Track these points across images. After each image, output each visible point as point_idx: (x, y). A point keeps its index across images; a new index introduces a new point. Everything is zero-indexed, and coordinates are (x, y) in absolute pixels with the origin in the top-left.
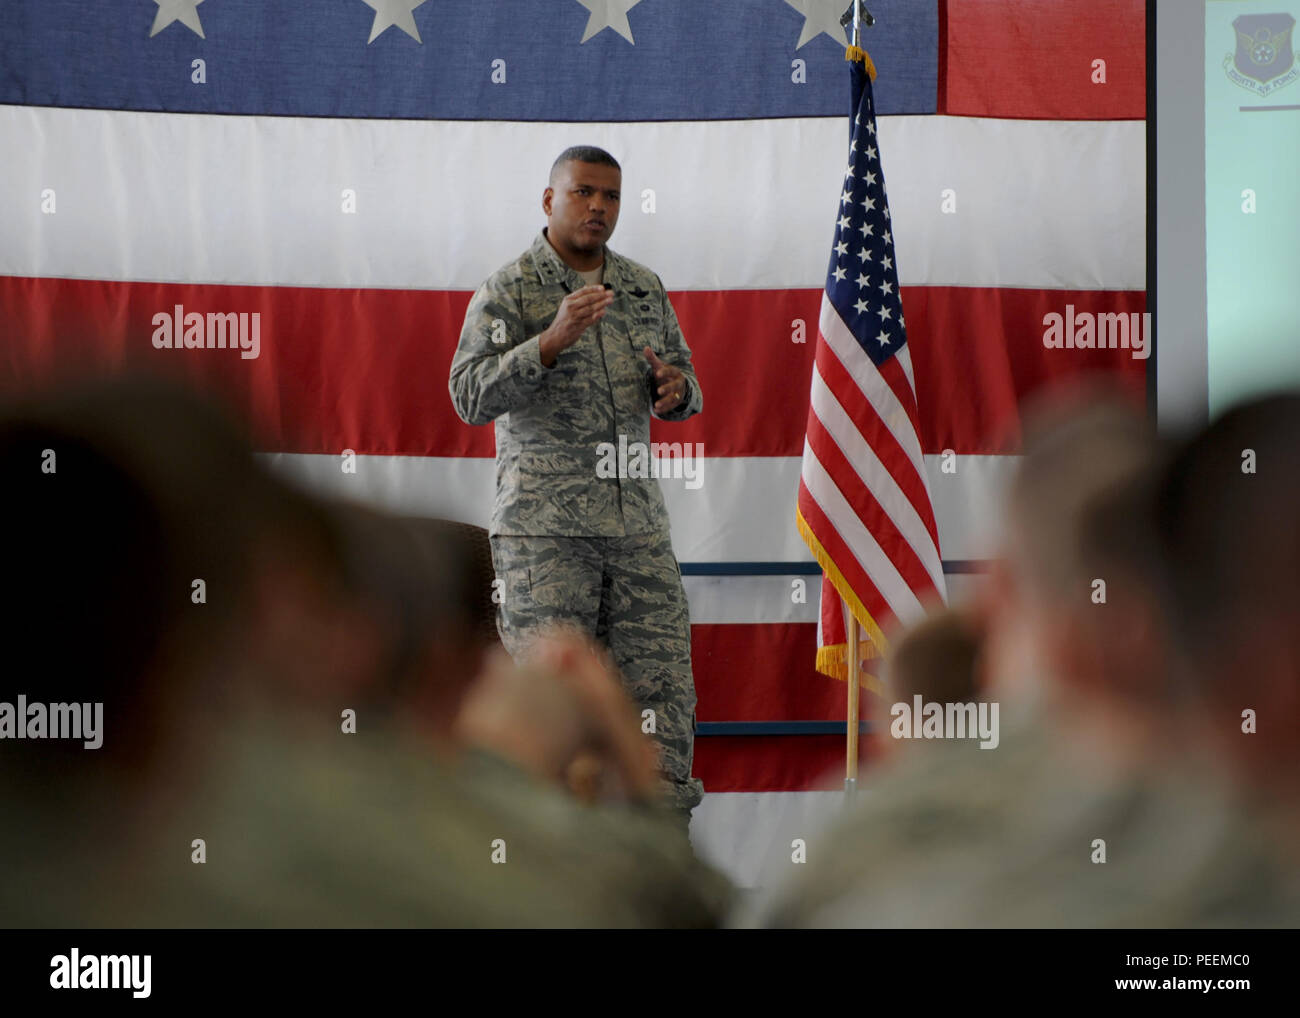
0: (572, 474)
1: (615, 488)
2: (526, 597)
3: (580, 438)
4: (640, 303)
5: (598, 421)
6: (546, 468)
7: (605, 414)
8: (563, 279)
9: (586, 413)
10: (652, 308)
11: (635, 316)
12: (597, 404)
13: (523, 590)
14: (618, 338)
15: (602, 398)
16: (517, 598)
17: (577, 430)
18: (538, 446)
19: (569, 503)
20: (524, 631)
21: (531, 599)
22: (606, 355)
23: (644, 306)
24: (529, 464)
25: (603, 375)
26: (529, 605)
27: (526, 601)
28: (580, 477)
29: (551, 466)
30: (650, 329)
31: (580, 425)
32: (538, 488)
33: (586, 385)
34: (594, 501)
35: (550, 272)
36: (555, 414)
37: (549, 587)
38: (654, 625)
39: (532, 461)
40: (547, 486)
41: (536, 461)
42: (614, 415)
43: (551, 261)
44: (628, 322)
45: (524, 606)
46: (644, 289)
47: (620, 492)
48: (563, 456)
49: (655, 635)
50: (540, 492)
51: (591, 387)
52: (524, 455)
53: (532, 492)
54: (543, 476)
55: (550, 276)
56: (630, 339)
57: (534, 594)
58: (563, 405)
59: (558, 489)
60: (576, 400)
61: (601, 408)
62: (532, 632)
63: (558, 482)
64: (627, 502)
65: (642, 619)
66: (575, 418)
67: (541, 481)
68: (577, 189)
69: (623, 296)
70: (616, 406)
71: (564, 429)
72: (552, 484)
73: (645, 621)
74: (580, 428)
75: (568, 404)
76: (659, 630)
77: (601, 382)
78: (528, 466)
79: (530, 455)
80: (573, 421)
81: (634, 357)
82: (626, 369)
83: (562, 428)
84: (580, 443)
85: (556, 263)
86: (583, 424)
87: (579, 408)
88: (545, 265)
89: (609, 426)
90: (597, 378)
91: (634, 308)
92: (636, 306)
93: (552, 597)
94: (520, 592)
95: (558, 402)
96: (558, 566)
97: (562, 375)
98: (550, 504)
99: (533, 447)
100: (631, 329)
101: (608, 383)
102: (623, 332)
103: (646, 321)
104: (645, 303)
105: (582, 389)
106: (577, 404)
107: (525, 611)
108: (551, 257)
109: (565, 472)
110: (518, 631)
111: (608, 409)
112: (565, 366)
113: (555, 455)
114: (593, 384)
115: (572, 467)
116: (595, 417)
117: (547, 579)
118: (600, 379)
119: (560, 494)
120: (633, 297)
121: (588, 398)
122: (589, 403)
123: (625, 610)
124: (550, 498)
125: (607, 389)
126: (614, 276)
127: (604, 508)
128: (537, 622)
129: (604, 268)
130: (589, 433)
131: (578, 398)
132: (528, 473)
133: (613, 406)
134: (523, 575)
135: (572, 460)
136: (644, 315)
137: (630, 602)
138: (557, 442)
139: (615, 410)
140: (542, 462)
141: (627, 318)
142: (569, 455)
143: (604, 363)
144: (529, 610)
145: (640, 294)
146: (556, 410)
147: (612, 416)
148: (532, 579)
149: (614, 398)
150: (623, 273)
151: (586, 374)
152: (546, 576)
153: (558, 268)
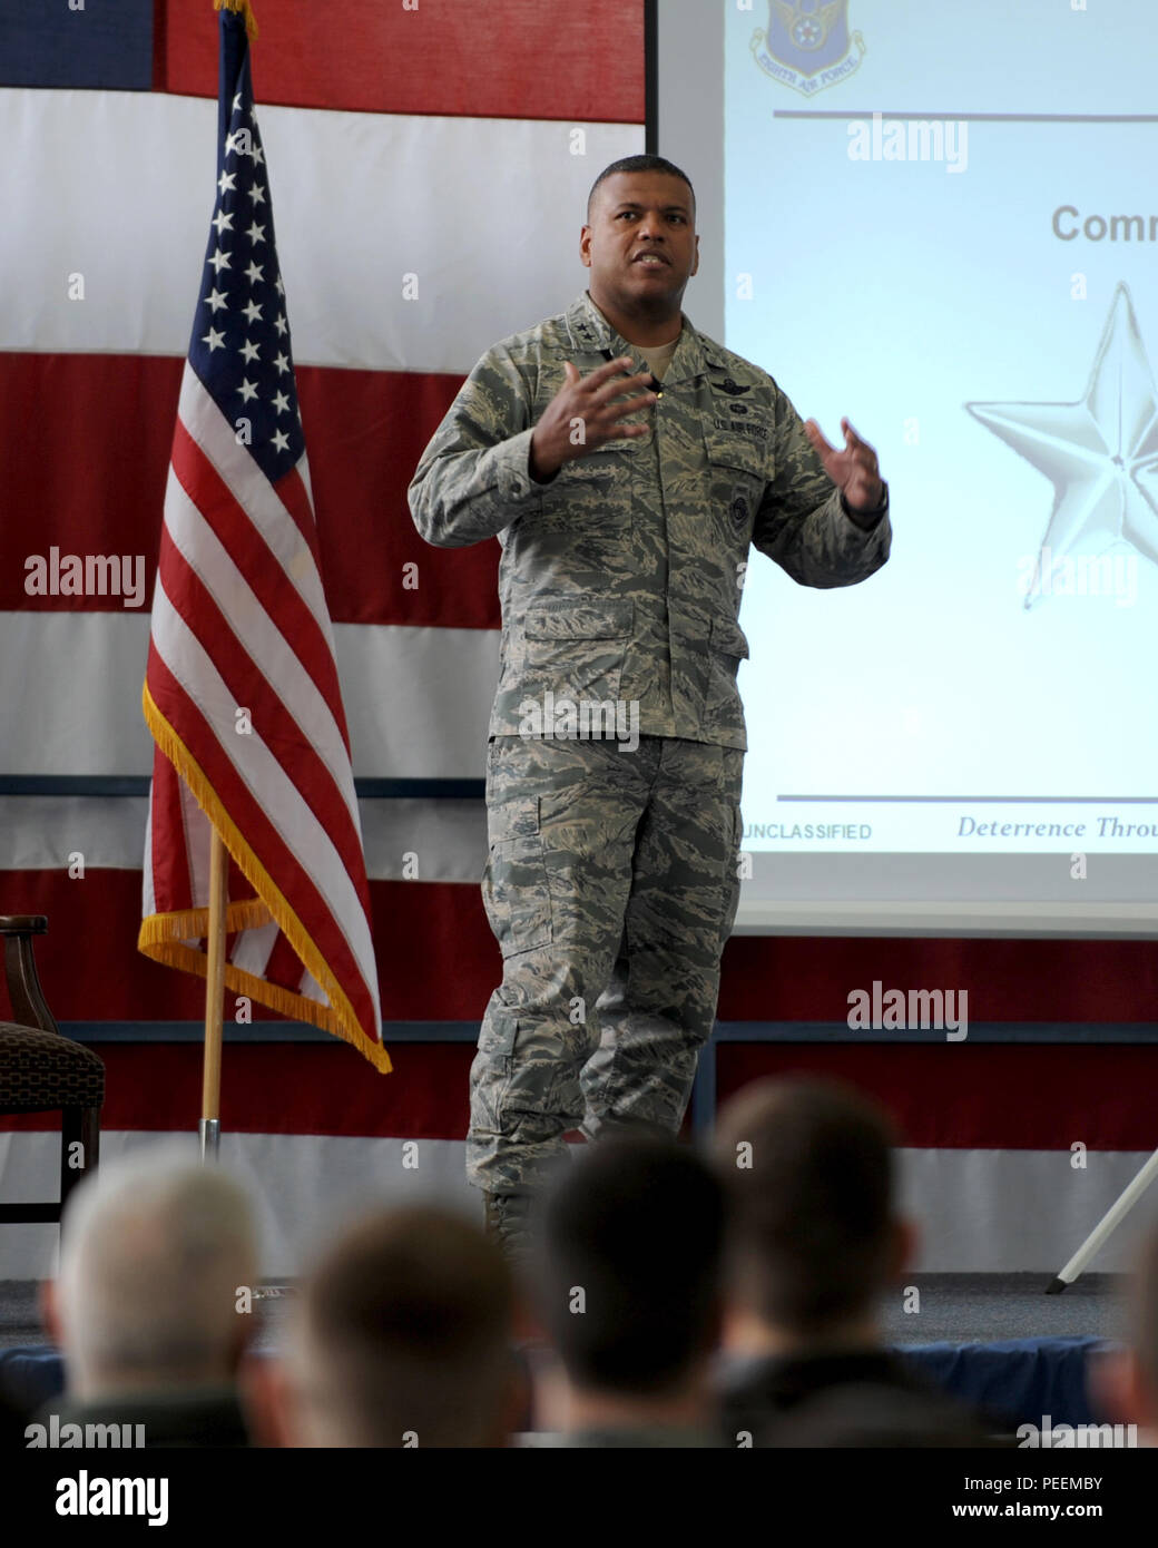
0: (600, 638)
1: (663, 663)
2: (531, 838)
3: (613, 584)
4: (730, 402)
5: (641, 560)
6: (563, 632)
7: (654, 550)
8: (606, 347)
9: (625, 545)
10: (751, 410)
11: (720, 417)
12: (642, 532)
13: (528, 829)
14: (686, 442)
15: (651, 526)
16: (518, 842)
17: (610, 572)
18: (553, 599)
19: (593, 682)
20: (527, 893)
21: (538, 842)
22: (662, 464)
23: (737, 405)
24: (539, 626)
25: (655, 492)
26: (537, 851)
27: (531, 845)
28: (613, 643)
29: (570, 626)
30: (744, 439)
31: (614, 564)
32: (549, 662)
33: (627, 504)
34: (632, 681)
35: (588, 337)
36: (578, 548)
37: (569, 827)
38: (698, 906)
39: (543, 621)
40: (563, 659)
41: (549, 623)
42: (667, 552)
43: (592, 323)
44: (705, 422)
45: (526, 852)
46: (740, 383)
47: (669, 671)
48: (587, 612)
49: (696, 921)
50: (552, 668)
51: (633, 508)
52: (531, 613)
53: (541, 667)
54: (559, 642)
55: (588, 341)
56: (705, 447)
57: (543, 835)
58: (589, 534)
59: (579, 663)
60: (609, 527)
61: (647, 540)
62: (539, 893)
63: (579, 653)
64: (678, 687)
65: (682, 892)
66: (606, 554)
67: (556, 651)
68: (619, 211)
69: (703, 387)
70: (671, 540)
71: (591, 570)
72: (572, 655)
73: (685, 897)
74: (615, 569)
75: (598, 533)
76: (703, 916)
77: (652, 502)
78: (536, 629)
79: (540, 613)
80: (604, 558)
81: (710, 476)
82: (693, 489)
83: (588, 570)
84: (614, 592)
85: (599, 326)
86: (618, 562)
87: (614, 537)
88: (582, 327)
89: (658, 568)
90: (644, 495)
91: (719, 406)
92: (722, 403)
93: (572, 841)
94: (522, 831)
95: (582, 529)
96: (584, 796)
97: (589, 488)
98: (568, 686)
99: (543, 601)
100: (710, 434)
101: (662, 504)
102: (695, 437)
103: (738, 427)
104: (740, 402)
105: (620, 510)
106: (611, 531)
107: (528, 860)
108: (594, 319)
109: (590, 637)
110: (518, 892)
111: (658, 542)
112: (595, 472)
113: (576, 610)
114: (637, 504)
115: (600, 629)
116: (639, 553)
117: (566, 813)
118: (650, 497)
119: (582, 669)
120: (717, 391)
121: (628, 524)
122: (630, 531)
123: (660, 874)
124: (568, 676)
125: (659, 514)
126: (691, 354)
127: (646, 693)
128: (547, 877)
129: (678, 343)
130: (627, 576)
131: (612, 523)
132: (537, 641)
133: (666, 539)
134: (529, 806)
135: (601, 617)
136: (735, 418)
137: (669, 862)
138: (579, 590)
139: (668, 545)
140: (558, 622)
141: (703, 416)
142: (596, 611)
143: (658, 475)
144: (535, 859)
145: (733, 389)
146: (579, 541)
147: (664, 555)
148: (542, 811)
149: (668, 527)
150: (708, 355)
151: (628, 489)
152: (566, 808)
153: (601, 332)
